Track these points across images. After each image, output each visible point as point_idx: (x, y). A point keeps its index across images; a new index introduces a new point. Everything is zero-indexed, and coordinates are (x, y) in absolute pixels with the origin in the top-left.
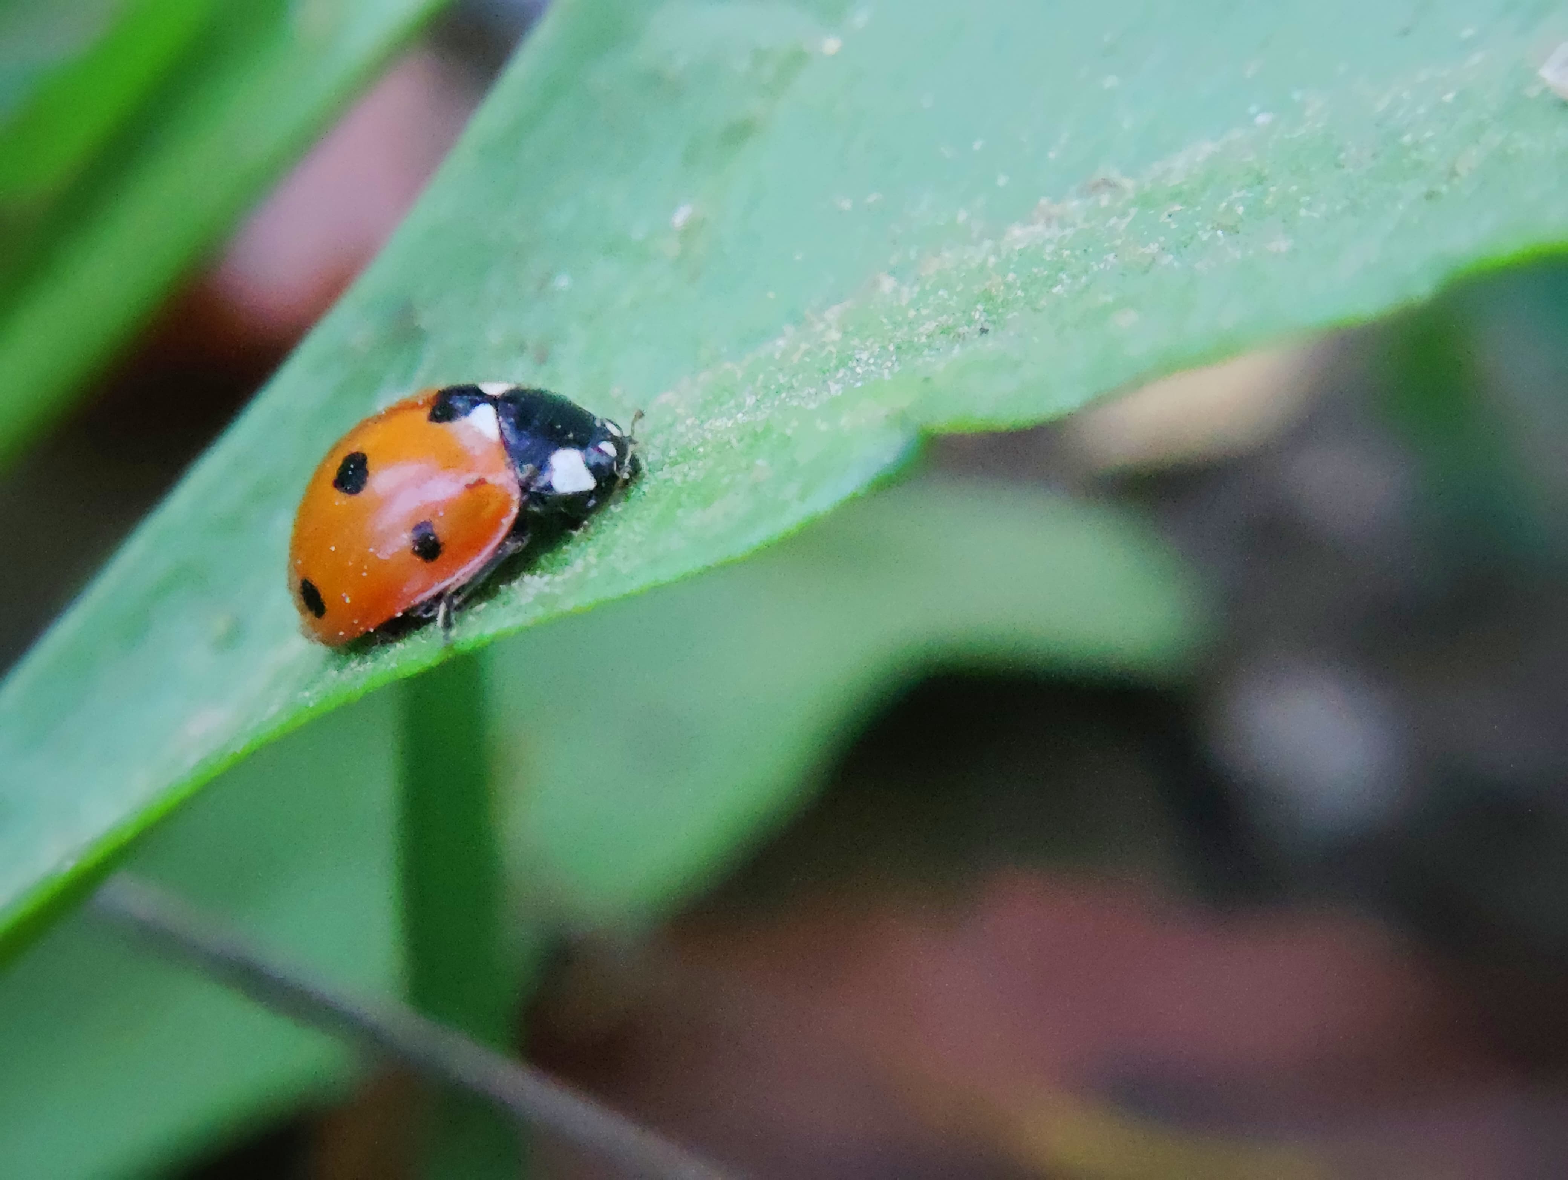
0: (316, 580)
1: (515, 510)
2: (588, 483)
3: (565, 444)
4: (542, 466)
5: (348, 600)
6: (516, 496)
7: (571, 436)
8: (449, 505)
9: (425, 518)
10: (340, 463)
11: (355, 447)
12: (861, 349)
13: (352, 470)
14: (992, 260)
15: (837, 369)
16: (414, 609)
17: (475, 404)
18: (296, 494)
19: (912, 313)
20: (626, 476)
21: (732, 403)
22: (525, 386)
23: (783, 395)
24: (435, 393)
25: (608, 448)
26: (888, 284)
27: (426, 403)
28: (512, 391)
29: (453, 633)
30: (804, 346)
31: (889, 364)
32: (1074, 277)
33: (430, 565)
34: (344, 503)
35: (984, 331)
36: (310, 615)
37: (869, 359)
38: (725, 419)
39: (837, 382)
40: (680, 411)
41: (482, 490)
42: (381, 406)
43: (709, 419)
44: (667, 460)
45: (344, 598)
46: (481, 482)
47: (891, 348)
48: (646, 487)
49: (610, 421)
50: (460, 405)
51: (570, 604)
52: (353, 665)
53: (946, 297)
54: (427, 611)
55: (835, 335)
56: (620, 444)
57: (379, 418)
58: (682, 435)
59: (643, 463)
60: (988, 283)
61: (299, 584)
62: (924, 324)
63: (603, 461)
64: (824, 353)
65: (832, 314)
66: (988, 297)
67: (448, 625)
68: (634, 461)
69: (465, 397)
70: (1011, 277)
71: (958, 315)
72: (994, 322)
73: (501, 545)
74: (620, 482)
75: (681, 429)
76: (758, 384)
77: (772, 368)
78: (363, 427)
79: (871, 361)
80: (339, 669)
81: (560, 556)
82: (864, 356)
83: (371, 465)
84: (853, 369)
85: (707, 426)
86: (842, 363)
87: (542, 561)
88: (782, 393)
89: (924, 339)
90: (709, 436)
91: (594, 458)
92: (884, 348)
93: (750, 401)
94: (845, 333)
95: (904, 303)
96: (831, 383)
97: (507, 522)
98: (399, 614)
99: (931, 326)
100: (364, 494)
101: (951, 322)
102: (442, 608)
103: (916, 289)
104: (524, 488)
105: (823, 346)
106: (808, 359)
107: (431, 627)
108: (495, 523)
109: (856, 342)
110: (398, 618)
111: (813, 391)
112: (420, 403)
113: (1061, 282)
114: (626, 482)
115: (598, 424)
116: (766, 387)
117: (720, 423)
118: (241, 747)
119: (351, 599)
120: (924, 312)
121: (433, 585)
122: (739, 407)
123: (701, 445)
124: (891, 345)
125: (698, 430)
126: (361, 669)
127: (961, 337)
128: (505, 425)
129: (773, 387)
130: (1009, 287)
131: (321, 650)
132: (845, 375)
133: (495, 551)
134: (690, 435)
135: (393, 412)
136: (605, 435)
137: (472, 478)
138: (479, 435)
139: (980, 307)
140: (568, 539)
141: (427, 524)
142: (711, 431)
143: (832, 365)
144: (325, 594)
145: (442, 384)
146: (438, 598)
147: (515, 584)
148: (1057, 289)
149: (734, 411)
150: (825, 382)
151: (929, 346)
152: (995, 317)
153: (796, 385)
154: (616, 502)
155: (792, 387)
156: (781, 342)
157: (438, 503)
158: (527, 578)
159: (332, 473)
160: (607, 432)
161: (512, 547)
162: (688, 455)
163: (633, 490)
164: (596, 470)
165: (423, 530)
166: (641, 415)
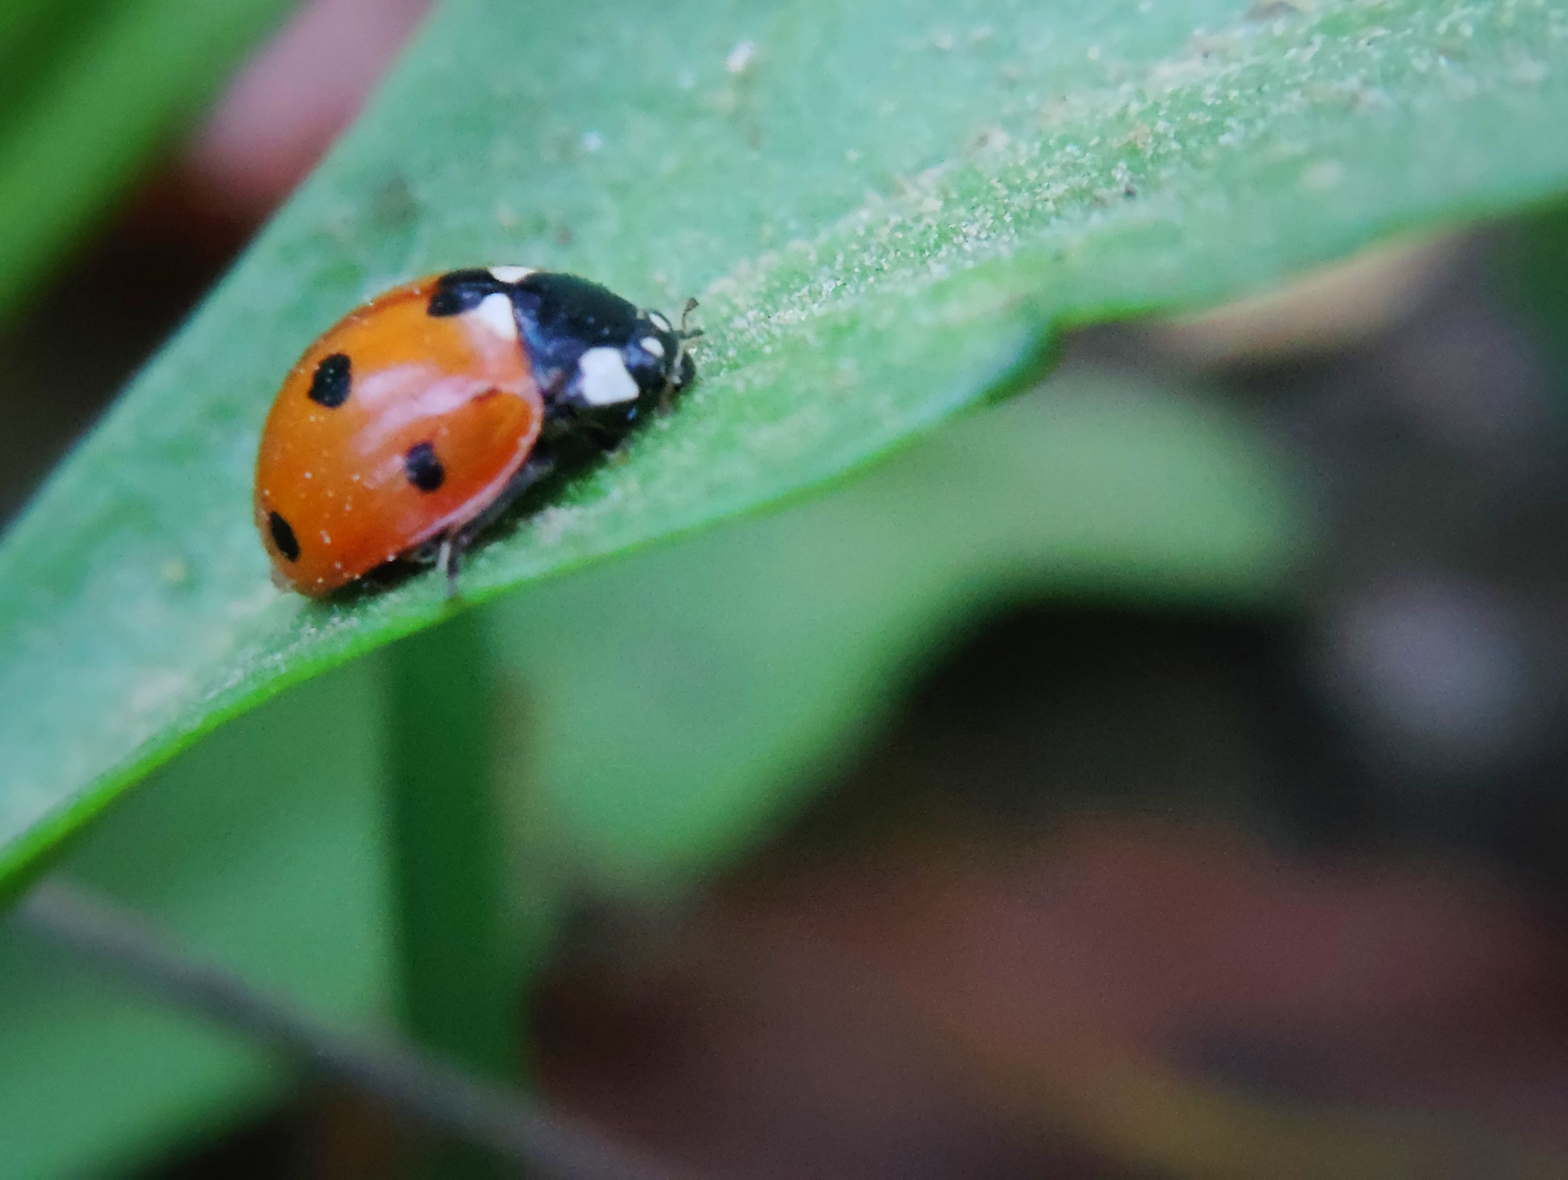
0: (289, 514)
1: (535, 428)
2: (628, 390)
3: (600, 342)
4: (572, 370)
5: (328, 540)
6: (537, 410)
7: (606, 331)
8: (452, 421)
9: (422, 437)
10: (317, 367)
11: (336, 348)
12: (969, 221)
13: (332, 376)
14: (1135, 107)
15: (938, 246)
16: (408, 551)
17: (486, 292)
18: (263, 409)
19: (1032, 175)
20: (677, 380)
21: (805, 290)
22: (549, 270)
23: (871, 279)
24: (436, 279)
25: (653, 346)
26: (999, 140)
27: (424, 292)
28: (530, 278)
29: (461, 580)
30: (895, 219)
31: (1006, 238)
32: (1249, 123)
33: (429, 496)
34: (322, 418)
35: (1129, 194)
36: (282, 557)
37: (979, 232)
38: (797, 310)
39: (939, 262)
40: (739, 301)
41: (493, 404)
42: (367, 298)
43: (777, 310)
44: (725, 362)
45: (321, 538)
46: (493, 393)
47: (1008, 218)
48: (698, 398)
49: (657, 313)
50: (467, 296)
51: (607, 545)
52: (336, 620)
53: (1077, 153)
54: (426, 552)
55: (934, 204)
56: (669, 341)
57: (364, 312)
58: (742, 332)
59: (699, 365)
60: (1131, 135)
61: (267, 518)
62: (1048, 187)
63: (649, 362)
64: (921, 227)
65: (929, 178)
66: (1132, 151)
67: (453, 569)
68: (688, 364)
69: (474, 285)
70: (1161, 126)
71: (1094, 174)
72: (1142, 182)
73: (521, 470)
74: (668, 389)
75: (740, 323)
76: (838, 267)
77: (855, 247)
78: (345, 324)
79: (983, 235)
80: (320, 628)
81: (592, 484)
82: (973, 230)
83: (357, 372)
84: (959, 247)
85: (773, 320)
86: (944, 237)
87: (571, 488)
88: (870, 277)
89: (1050, 206)
90: (777, 332)
91: (636, 358)
92: (997, 217)
93: (828, 287)
94: (947, 201)
95: (1022, 162)
96: (930, 262)
97: (526, 442)
98: (391, 558)
99: (1059, 189)
100: (348, 407)
101: (1085, 183)
102: (445, 550)
103: (1037, 145)
104: (548, 398)
105: (918, 219)
106: (900, 235)
107: (431, 575)
108: (511, 446)
109: (961, 211)
110: (390, 564)
111: (909, 273)
112: (417, 292)
113: (1230, 129)
114: (677, 388)
115: (640, 316)
116: (848, 270)
117: (791, 315)
118: (197, 723)
119: (332, 538)
120: (1049, 172)
121: (432, 522)
122: (815, 295)
123: (769, 343)
124: (1008, 214)
125: (763, 324)
126: (344, 626)
127: (1099, 202)
128: (524, 320)
129: (857, 270)
130: (1160, 138)
131: (295, 600)
132: (949, 252)
133: (513, 478)
134: (753, 331)
135: (383, 304)
136: (649, 329)
137: (480, 386)
138: (491, 334)
139: (1122, 164)
140: (602, 462)
141: (427, 446)
142: (780, 326)
143: (932, 241)
144: (301, 534)
145: (445, 267)
146: (439, 538)
147: (537, 520)
148: (1225, 139)
149: (806, 299)
150: (923, 262)
151: (1058, 215)
152: (1142, 176)
153: (886, 267)
154: (663, 414)
155: (880, 270)
156: (865, 215)
157: (440, 418)
158: (551, 512)
159: (306, 381)
160: (652, 325)
161: (534, 472)
162: (751, 354)
163: (685, 402)
164: (639, 373)
165: (423, 454)
166: (693, 304)
